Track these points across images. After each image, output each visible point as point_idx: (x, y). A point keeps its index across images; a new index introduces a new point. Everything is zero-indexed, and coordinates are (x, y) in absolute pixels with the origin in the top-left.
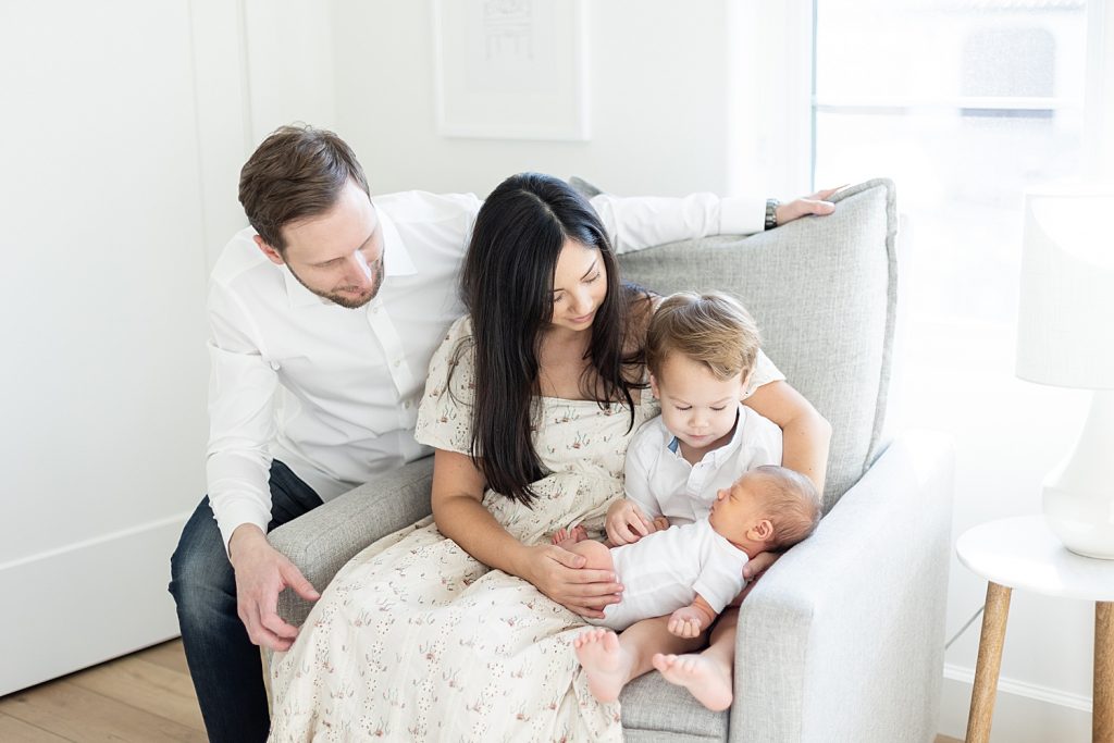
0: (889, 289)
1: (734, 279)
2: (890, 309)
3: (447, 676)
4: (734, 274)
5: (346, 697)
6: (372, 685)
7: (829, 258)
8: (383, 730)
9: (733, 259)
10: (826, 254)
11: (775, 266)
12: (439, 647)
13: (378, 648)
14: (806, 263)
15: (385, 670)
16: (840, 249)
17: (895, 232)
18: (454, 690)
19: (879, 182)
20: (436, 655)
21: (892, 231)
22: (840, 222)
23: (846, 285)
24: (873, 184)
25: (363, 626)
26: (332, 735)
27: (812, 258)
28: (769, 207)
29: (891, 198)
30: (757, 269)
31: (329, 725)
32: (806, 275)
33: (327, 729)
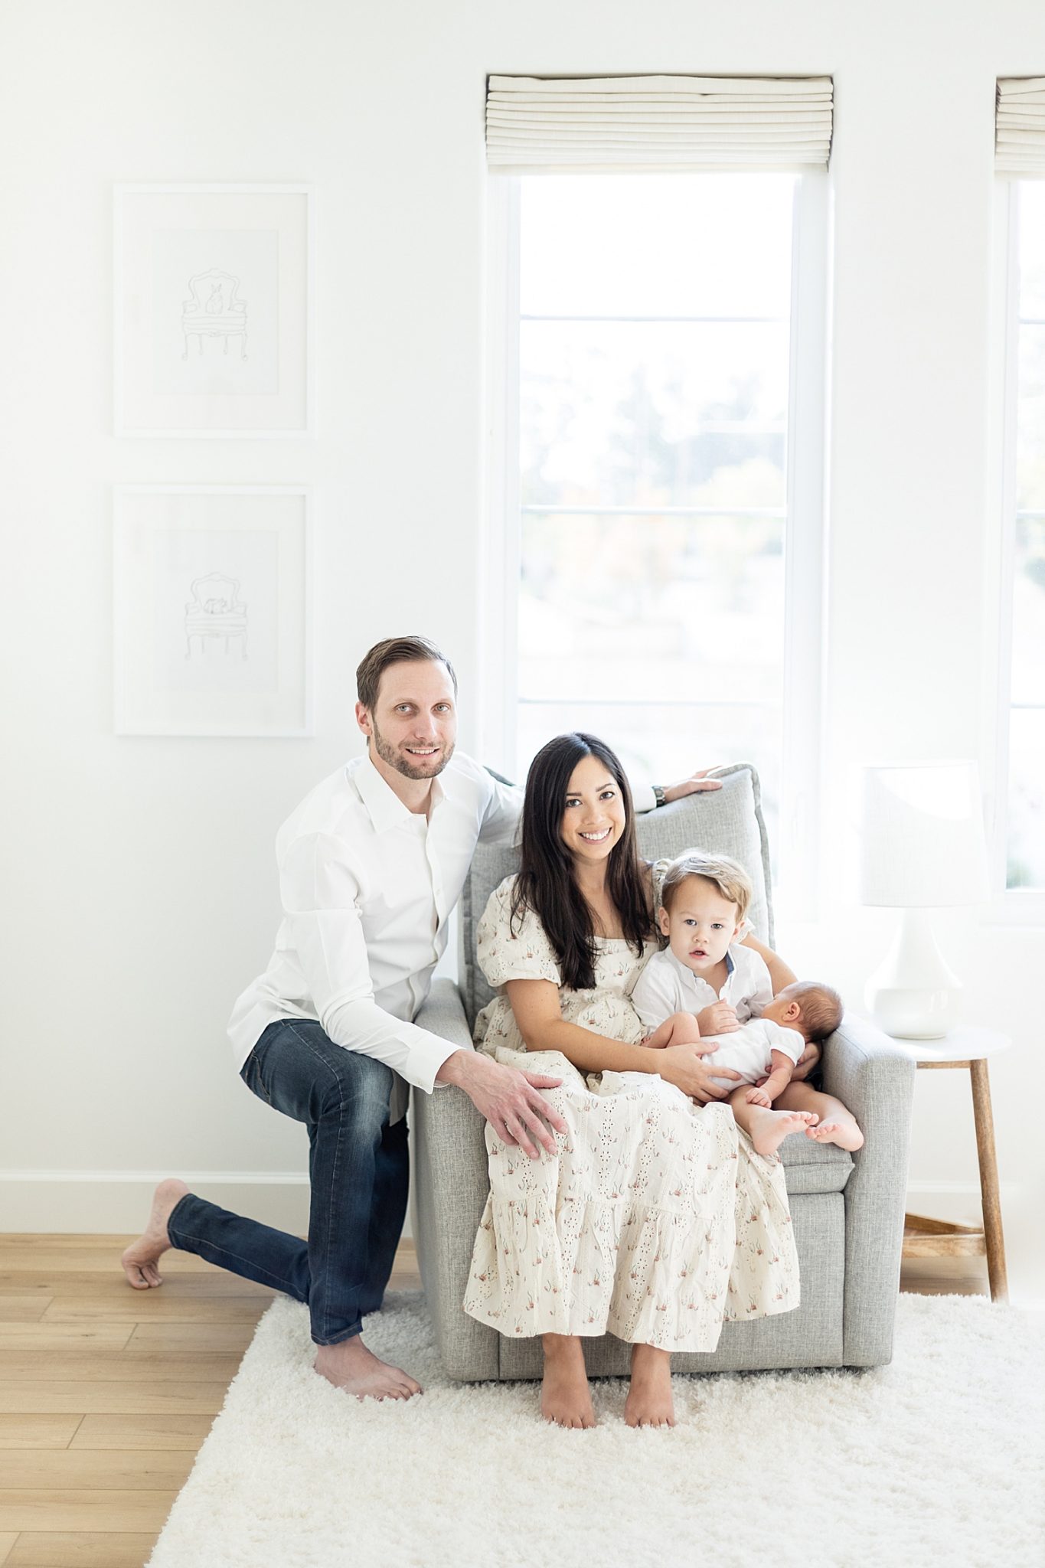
0: (762, 851)
1: (647, 850)
2: (766, 867)
3: (666, 1135)
4: (647, 846)
5: (584, 1172)
6: (606, 1156)
7: (724, 827)
8: (618, 1193)
9: (644, 833)
10: (722, 825)
11: (681, 836)
12: (656, 1113)
13: (607, 1124)
14: (706, 832)
15: (615, 1141)
16: (732, 819)
17: (760, 806)
18: (673, 1145)
19: (744, 767)
20: (654, 1120)
21: (758, 805)
22: (727, 798)
23: (740, 849)
24: (739, 768)
25: (592, 1109)
26: (576, 1207)
27: (710, 828)
28: (655, 790)
29: (755, 777)
30: (666, 840)
31: (572, 1200)
32: (708, 842)
33: (571, 1204)
